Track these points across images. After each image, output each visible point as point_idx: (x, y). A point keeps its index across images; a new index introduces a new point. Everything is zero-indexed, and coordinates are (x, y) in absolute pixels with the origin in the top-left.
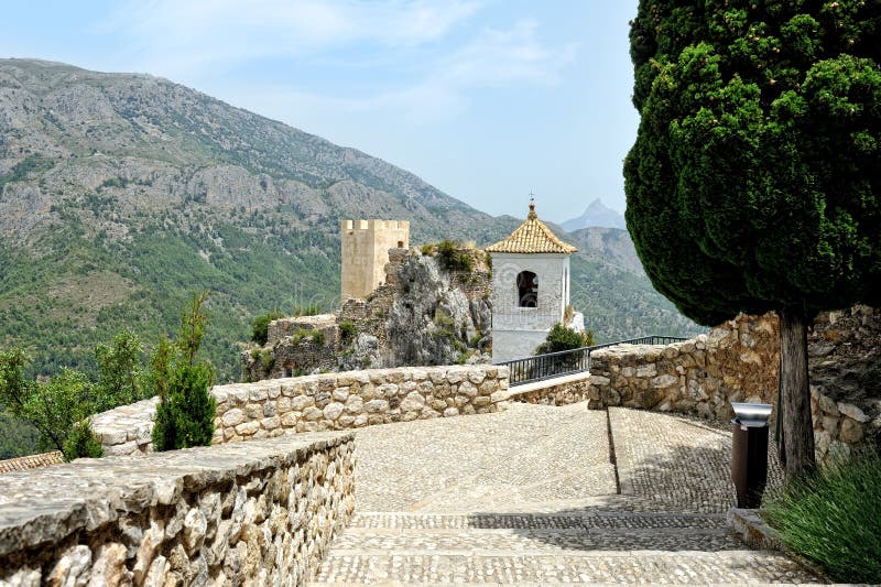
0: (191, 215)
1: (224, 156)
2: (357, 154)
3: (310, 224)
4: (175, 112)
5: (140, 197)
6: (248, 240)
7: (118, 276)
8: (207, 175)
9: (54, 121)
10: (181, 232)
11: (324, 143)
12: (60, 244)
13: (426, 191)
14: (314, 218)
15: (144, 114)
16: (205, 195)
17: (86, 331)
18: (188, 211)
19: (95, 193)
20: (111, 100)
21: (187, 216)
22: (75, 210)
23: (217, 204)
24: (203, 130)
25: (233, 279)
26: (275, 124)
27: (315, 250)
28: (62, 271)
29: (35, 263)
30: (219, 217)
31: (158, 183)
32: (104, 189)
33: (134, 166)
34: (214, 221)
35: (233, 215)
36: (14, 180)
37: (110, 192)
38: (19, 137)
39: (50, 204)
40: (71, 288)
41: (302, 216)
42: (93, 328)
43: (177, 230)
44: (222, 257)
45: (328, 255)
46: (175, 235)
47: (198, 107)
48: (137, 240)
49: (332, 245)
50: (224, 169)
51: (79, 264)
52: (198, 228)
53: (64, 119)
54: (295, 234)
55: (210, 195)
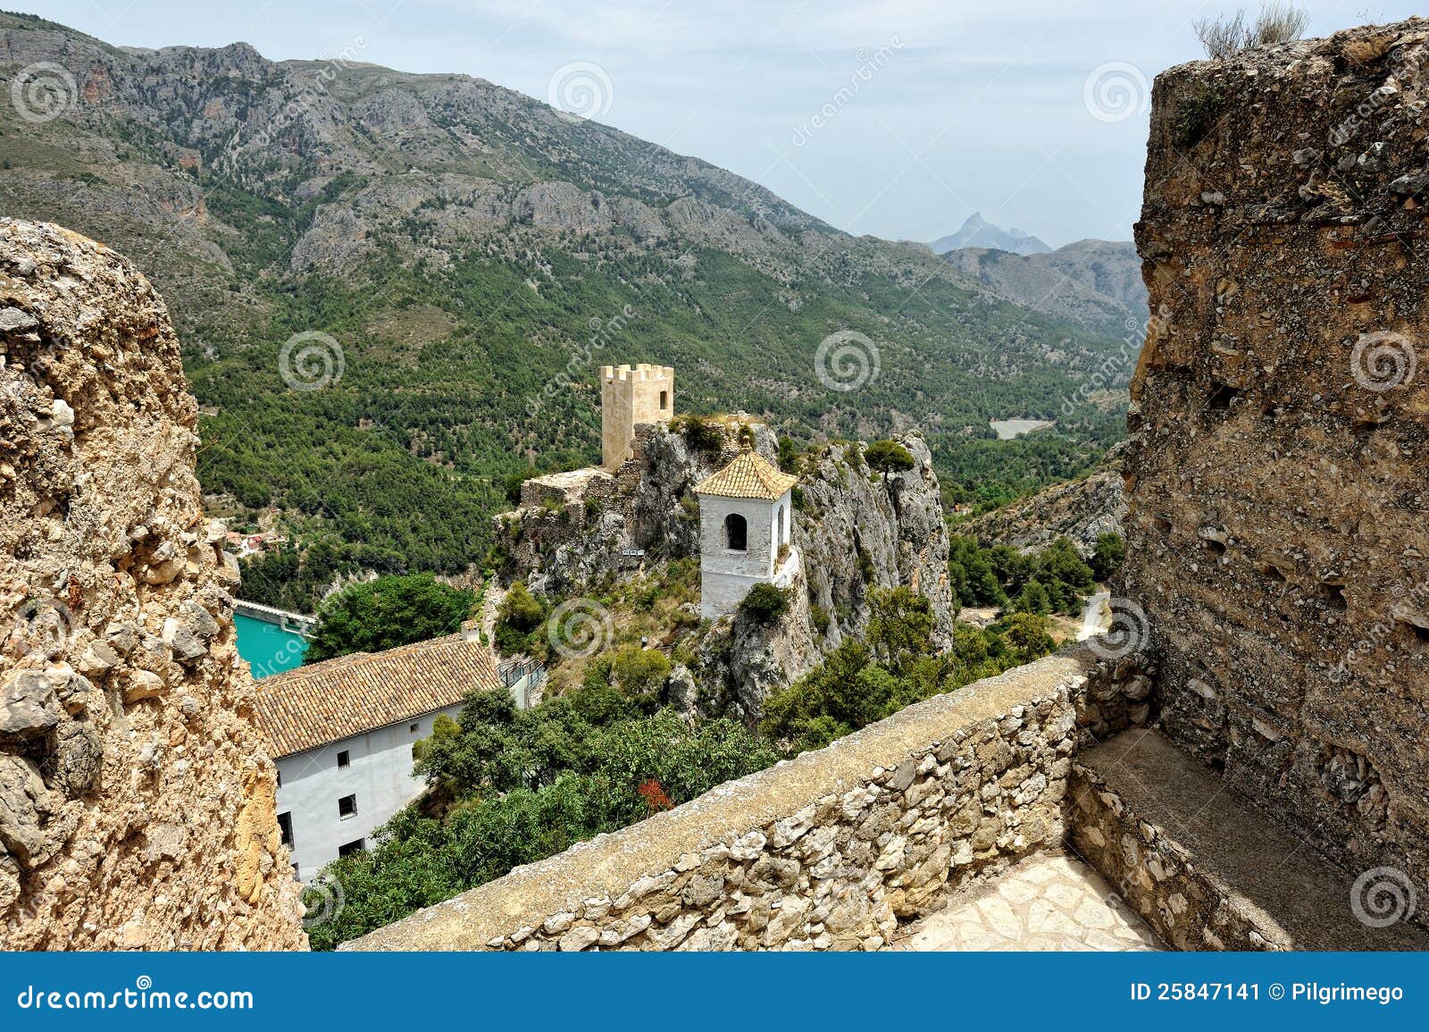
0: (517, 239)
1: (552, 170)
2: (701, 164)
3: (648, 248)
4: (496, 120)
5: (461, 219)
6: (578, 267)
7: (440, 310)
8: (533, 193)
9: (365, 133)
10: (507, 259)
11: (664, 153)
12: (377, 274)
13: (778, 206)
14: (651, 242)
15: (463, 122)
16: (531, 216)
17: (409, 372)
18: (513, 234)
19: (412, 216)
20: (426, 106)
21: (512, 240)
22: (391, 235)
23: (545, 227)
24: (528, 140)
25: (563, 311)
26: (609, 132)
27: (652, 277)
28: (380, 305)
29: (353, 296)
30: (547, 241)
31: (479, 204)
32: (422, 211)
33: (453, 183)
34: (542, 246)
35: (562, 238)
36: (326, 201)
37: (428, 214)
38: (329, 152)
39: (365, 229)
40: (390, 324)
41: (638, 239)
42: (416, 368)
43: (502, 256)
44: (551, 287)
45: (668, 282)
46: (500, 262)
47: (521, 112)
48: (459, 268)
49: (671, 273)
50: (551, 186)
51: (398, 298)
52: (525, 254)
53: (376, 130)
54: (631, 260)
55: (537, 216)
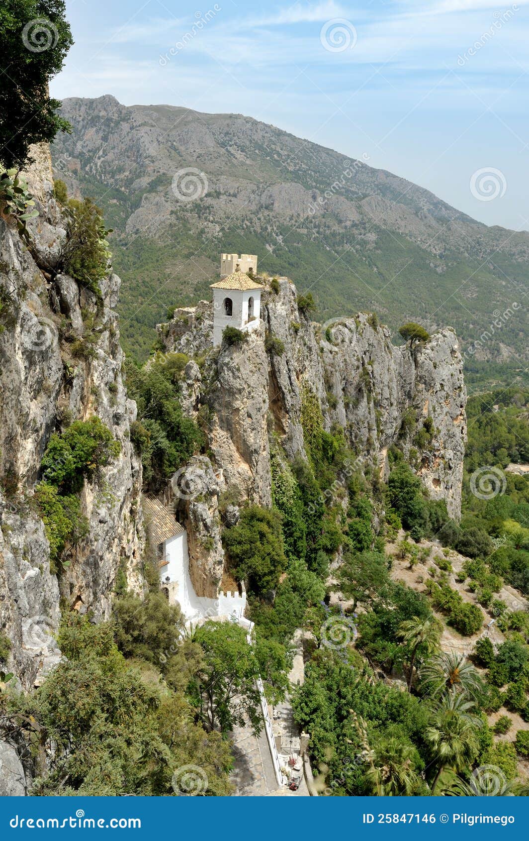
0: (262, 219)
1: (289, 176)
2: (387, 174)
3: (346, 227)
4: (257, 143)
5: (228, 205)
6: (299, 238)
7: (210, 260)
8: (274, 190)
9: (175, 150)
10: (254, 231)
11: (364, 166)
12: (175, 236)
13: (439, 204)
14: (348, 223)
15: (236, 144)
16: (272, 204)
17: (188, 297)
18: (260, 215)
19: (199, 202)
20: (214, 134)
21: (259, 219)
22: (186, 213)
23: (281, 212)
24: (275, 156)
25: (287, 265)
26: (328, 152)
27: (347, 247)
28: (174, 256)
29: (160, 250)
30: (281, 220)
31: (239, 196)
32: (205, 199)
33: (227, 183)
34: (277, 223)
35: (291, 219)
36: (149, 192)
37: (209, 201)
38: (153, 162)
39: (170, 209)
40: (180, 268)
41: (340, 222)
42: (192, 295)
43: (252, 229)
44: (281, 249)
45: (357, 251)
46: (251, 233)
47: (273, 139)
48: (225, 235)
49: (360, 244)
50: (287, 185)
51: (185, 252)
52: (266, 228)
53: (182, 148)
54: (334, 235)
55: (276, 205)
